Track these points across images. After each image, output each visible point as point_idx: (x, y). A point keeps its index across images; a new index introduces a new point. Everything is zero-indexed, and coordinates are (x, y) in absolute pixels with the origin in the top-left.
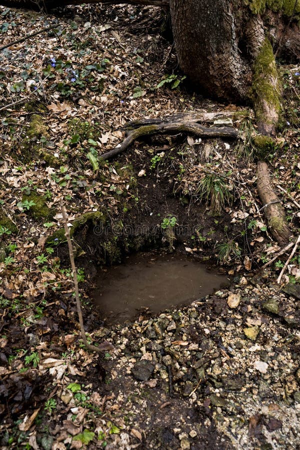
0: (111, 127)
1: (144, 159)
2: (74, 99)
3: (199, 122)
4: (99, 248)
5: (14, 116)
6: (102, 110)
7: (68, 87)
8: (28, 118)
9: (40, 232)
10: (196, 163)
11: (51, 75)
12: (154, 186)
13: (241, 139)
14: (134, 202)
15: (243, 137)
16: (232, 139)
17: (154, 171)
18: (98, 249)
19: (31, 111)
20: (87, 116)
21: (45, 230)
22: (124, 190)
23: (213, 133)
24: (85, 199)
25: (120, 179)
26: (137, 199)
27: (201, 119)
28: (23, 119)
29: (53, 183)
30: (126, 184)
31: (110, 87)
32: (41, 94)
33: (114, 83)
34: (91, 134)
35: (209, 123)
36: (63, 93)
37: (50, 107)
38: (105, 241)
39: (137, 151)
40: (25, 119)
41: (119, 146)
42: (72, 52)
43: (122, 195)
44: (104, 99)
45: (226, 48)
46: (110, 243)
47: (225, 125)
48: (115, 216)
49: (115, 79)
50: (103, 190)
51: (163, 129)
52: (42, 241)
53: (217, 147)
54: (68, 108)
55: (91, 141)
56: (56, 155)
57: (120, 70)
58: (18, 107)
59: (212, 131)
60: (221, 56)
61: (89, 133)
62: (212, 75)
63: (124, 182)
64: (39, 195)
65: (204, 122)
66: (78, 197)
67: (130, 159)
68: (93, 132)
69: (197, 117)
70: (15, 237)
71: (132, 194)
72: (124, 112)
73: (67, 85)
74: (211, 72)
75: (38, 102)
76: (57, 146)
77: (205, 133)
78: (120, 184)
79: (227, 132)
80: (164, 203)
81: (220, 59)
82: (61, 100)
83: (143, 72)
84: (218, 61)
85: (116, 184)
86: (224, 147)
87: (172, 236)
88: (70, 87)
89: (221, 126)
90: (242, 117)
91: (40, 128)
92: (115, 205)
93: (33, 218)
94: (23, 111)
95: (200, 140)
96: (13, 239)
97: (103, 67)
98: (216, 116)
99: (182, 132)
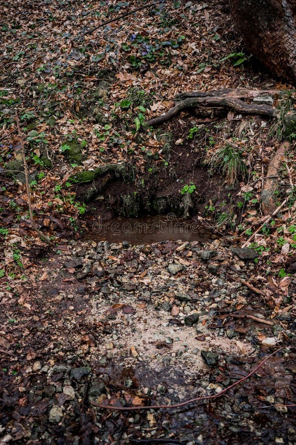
0: (164, 97)
1: (185, 129)
2: (142, 70)
3: (242, 99)
4: (119, 198)
5: (86, 81)
6: (162, 82)
7: (139, 60)
8: (97, 83)
9: (67, 170)
10: (228, 138)
11: (127, 48)
12: (188, 155)
13: (276, 117)
14: (164, 165)
15: (278, 116)
16: (267, 117)
17: (190, 141)
18: (117, 199)
19: (102, 78)
20: (146, 86)
21: (71, 170)
22: (156, 153)
23: (251, 109)
24: (116, 154)
25: (156, 144)
26: (166, 164)
27: (245, 96)
28: (92, 83)
29: (94, 137)
30: (160, 148)
31: (179, 62)
32: (115, 64)
33: (184, 58)
34: (144, 101)
35: (250, 100)
36: (134, 65)
37: (118, 76)
38: (126, 194)
39: (181, 122)
40: (94, 85)
41: (164, 114)
42: (159, 30)
43: (152, 157)
44: (167, 72)
45: (279, 25)
46: (129, 196)
47: (266, 103)
48: (140, 174)
49: (186, 55)
50: (136, 150)
51: (205, 102)
52: (67, 177)
53: (253, 124)
54: (134, 78)
55: (142, 108)
56: (106, 115)
57: (194, 47)
58: (91, 74)
59: (250, 107)
60: (274, 34)
61: (142, 100)
62: (267, 53)
63: (158, 146)
64: (79, 143)
65: (247, 99)
66: (110, 151)
67: (172, 128)
68: (146, 101)
69: (242, 94)
70: (49, 170)
71: (164, 158)
72: (181, 85)
73: (137, 58)
74: (266, 50)
75: (109, 71)
76: (111, 108)
77: (244, 109)
78: (154, 148)
79: (264, 109)
80: (191, 172)
81: (274, 37)
82: (129, 71)
83: (215, 49)
84: (272, 39)
85: (151, 147)
86: (259, 125)
87: (187, 202)
88: (141, 60)
89: (261, 103)
90: (286, 97)
91: (102, 91)
92: (143, 165)
93: (68, 160)
94: (94, 78)
95: (240, 116)
96: (46, 171)
97: (180, 43)
98: (261, 94)
99: (222, 106)
